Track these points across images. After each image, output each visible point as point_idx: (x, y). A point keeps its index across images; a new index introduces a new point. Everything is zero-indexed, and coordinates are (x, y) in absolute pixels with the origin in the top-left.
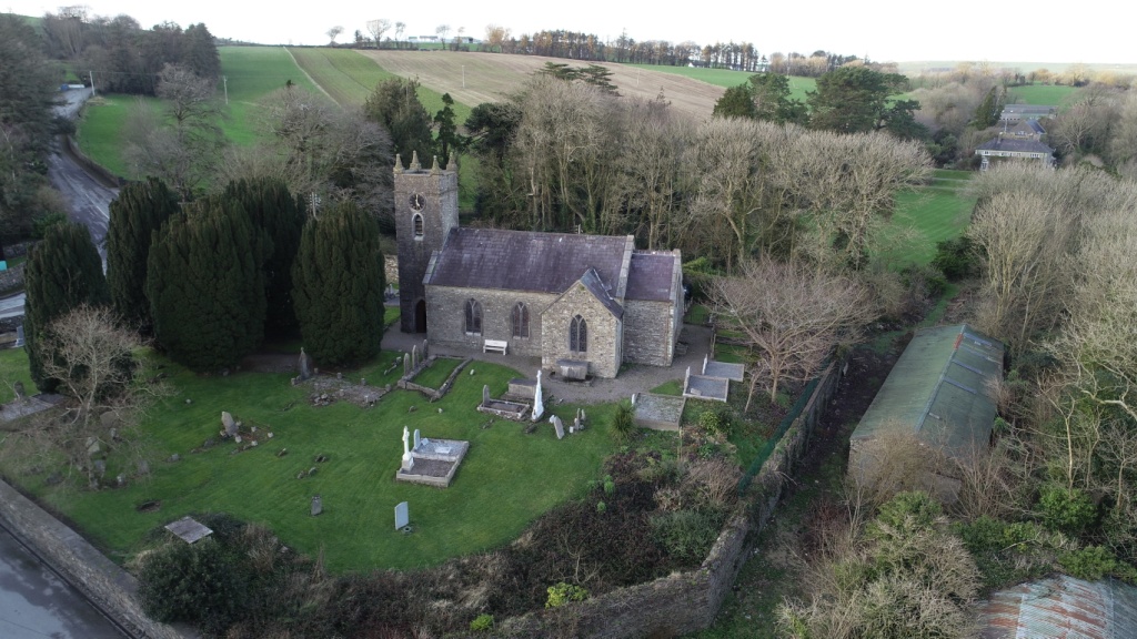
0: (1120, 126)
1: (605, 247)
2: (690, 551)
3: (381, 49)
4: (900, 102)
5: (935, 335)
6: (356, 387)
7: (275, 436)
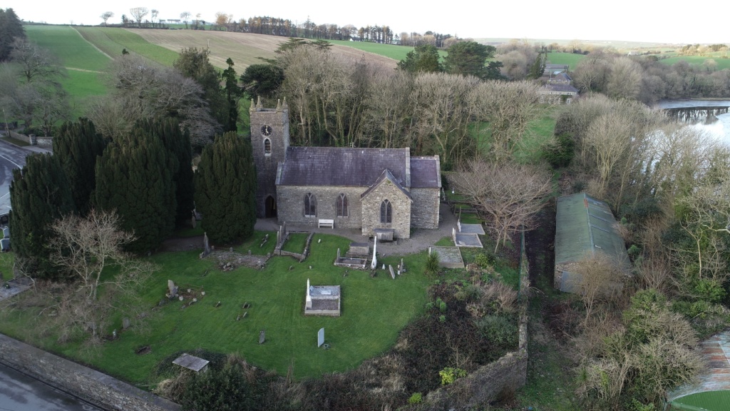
0: (612, 76)
1: (392, 156)
2: (505, 340)
3: (142, 28)
4: (492, 62)
5: (570, 200)
6: (246, 256)
7: (206, 293)
